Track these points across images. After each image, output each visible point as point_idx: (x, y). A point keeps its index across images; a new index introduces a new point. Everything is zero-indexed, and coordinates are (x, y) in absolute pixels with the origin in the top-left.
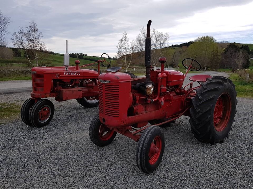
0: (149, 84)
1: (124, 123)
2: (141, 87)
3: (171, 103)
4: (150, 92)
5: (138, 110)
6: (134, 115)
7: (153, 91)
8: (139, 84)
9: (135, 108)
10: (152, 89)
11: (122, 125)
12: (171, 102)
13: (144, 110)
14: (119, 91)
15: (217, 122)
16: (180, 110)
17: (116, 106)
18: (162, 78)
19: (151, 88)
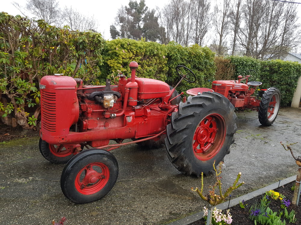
0: (108, 94)
1: (63, 140)
2: (97, 97)
3: (146, 121)
4: (109, 105)
5: (88, 126)
6: (84, 131)
7: (114, 103)
8: (94, 93)
9: (85, 123)
10: (113, 101)
11: (60, 142)
12: (147, 119)
13: (102, 126)
14: (55, 100)
15: (206, 149)
16: (160, 129)
17: (52, 119)
18: (129, 88)
19: (111, 99)
